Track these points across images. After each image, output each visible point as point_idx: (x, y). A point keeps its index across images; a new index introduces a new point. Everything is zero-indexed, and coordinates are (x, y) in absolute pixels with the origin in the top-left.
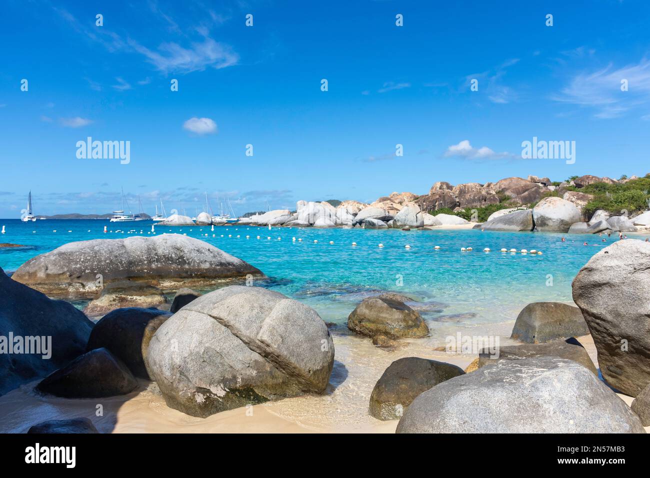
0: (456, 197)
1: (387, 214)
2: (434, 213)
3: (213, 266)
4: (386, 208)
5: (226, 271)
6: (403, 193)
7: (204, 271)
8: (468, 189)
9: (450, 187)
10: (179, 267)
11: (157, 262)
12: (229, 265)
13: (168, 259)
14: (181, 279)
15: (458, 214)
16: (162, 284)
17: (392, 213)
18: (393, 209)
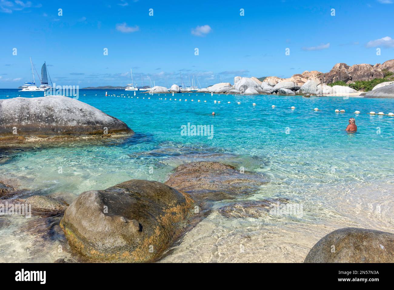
0: (349, 73)
1: (296, 85)
2: (332, 85)
3: (80, 124)
4: (295, 81)
5: (91, 129)
6: (312, 71)
7: (71, 129)
8: (361, 68)
9: (347, 67)
10: (47, 124)
11: (27, 120)
12: (97, 124)
13: (38, 117)
14: (47, 136)
15: (350, 86)
16: (27, 139)
17: (299, 85)
18: (300, 82)
